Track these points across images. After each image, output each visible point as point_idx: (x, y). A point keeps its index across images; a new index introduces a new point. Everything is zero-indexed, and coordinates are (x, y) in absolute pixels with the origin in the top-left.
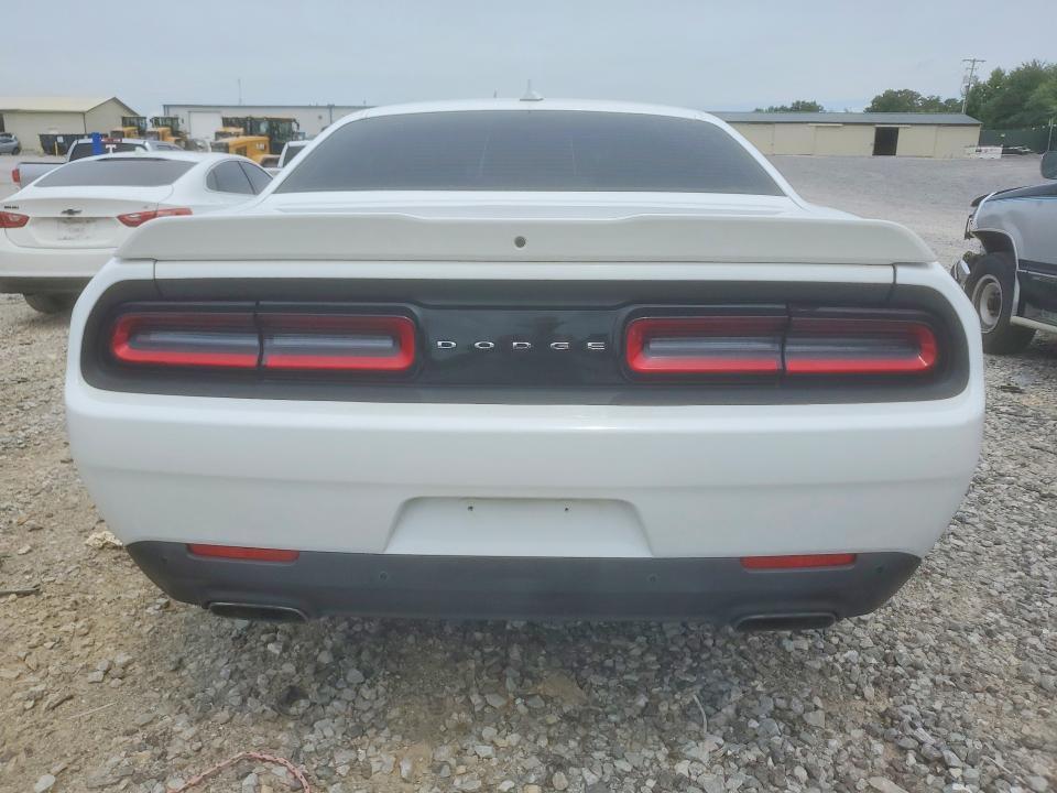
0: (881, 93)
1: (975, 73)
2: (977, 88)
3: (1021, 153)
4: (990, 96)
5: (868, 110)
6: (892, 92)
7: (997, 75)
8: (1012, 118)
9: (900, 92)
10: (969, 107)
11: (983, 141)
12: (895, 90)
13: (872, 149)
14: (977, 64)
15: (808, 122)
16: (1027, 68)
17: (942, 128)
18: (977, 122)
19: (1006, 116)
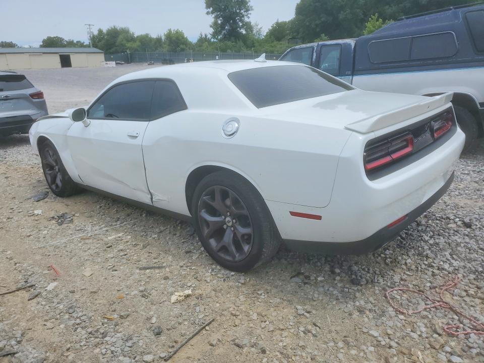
0: (46, 38)
1: (91, 30)
2: (94, 36)
3: (121, 64)
4: (100, 41)
5: (41, 46)
6: (50, 37)
7: (100, 31)
8: (112, 49)
9: (54, 37)
10: (93, 45)
11: (107, 60)
12: (52, 36)
13: (60, 65)
14: (91, 26)
15: (24, 53)
16: (112, 29)
17: (88, 54)
18: (100, 51)
19: (110, 49)
